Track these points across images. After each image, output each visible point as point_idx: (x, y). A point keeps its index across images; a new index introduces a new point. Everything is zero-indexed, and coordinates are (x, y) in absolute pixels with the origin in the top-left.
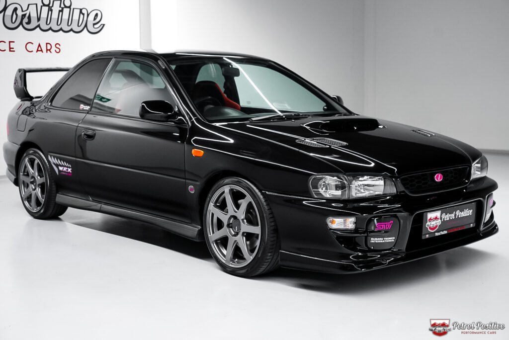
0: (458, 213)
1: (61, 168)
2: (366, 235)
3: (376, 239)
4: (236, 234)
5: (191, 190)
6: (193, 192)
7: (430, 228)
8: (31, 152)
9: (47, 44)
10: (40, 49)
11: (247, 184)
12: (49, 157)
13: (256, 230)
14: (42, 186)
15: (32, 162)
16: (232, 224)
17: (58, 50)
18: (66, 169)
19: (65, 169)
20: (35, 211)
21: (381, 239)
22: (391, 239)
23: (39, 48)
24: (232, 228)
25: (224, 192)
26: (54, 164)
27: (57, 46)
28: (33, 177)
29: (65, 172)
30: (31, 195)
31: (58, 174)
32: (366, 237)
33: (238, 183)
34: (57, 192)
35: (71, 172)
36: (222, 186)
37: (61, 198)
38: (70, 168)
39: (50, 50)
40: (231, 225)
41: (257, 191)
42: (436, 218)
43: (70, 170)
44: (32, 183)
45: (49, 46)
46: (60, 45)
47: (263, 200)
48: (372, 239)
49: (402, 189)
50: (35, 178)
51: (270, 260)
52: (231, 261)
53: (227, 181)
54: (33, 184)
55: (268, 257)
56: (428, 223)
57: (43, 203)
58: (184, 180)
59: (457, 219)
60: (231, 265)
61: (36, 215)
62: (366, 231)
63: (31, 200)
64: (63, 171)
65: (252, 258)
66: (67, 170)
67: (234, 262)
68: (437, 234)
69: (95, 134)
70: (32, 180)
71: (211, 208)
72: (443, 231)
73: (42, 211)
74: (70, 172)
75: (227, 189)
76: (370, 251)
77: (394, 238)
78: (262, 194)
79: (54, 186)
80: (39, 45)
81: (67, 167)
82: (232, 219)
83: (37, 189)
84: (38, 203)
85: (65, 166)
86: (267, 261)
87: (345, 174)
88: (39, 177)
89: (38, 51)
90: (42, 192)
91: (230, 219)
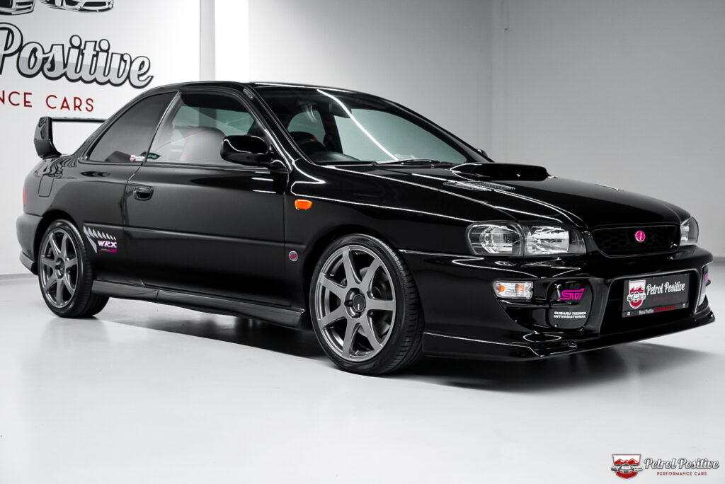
0: (667, 285)
1: (101, 243)
2: (547, 306)
3: (561, 313)
4: (359, 315)
5: (293, 256)
6: (294, 260)
7: (632, 303)
8: (59, 224)
9: (75, 98)
10: (65, 105)
11: (376, 242)
12: (84, 228)
13: (390, 305)
14: (73, 271)
15: (58, 239)
16: (351, 301)
17: (90, 108)
18: (109, 243)
19: (107, 244)
20: (61, 307)
21: (567, 313)
22: (581, 315)
23: (65, 103)
24: (352, 306)
25: (341, 257)
26: (91, 237)
27: (89, 102)
28: (60, 259)
29: (107, 248)
30: (55, 285)
31: (96, 251)
32: (547, 310)
33: (363, 242)
34: (94, 278)
35: (115, 247)
36: (339, 248)
37: (99, 286)
38: (114, 241)
39: (79, 107)
40: (350, 303)
41: (390, 251)
42: (640, 290)
43: (114, 244)
44: (58, 267)
45: (77, 101)
46: (92, 101)
47: (399, 263)
48: (556, 313)
49: (595, 248)
50: (62, 261)
51: (408, 348)
52: (350, 353)
53: (346, 239)
54: (59, 269)
55: (406, 344)
56: (630, 296)
57: (73, 295)
58: (282, 245)
59: (666, 295)
60: (350, 359)
61: (63, 312)
62: (547, 302)
63: (55, 293)
64: (104, 247)
65: (382, 346)
66: (110, 245)
67: (355, 355)
68: (641, 313)
69: (153, 191)
70: (58, 264)
71: (322, 279)
72: (648, 309)
73: (71, 306)
74: (113, 248)
75: (345, 252)
76: (552, 329)
77: (585, 313)
78: (398, 254)
79: (89, 270)
80: (65, 100)
81: (111, 241)
82: (353, 293)
83: (65, 275)
84: (66, 294)
85: (108, 240)
86: (404, 349)
87: (517, 222)
88: (68, 259)
89: (62, 107)
90: (73, 280)
91: (349, 294)
